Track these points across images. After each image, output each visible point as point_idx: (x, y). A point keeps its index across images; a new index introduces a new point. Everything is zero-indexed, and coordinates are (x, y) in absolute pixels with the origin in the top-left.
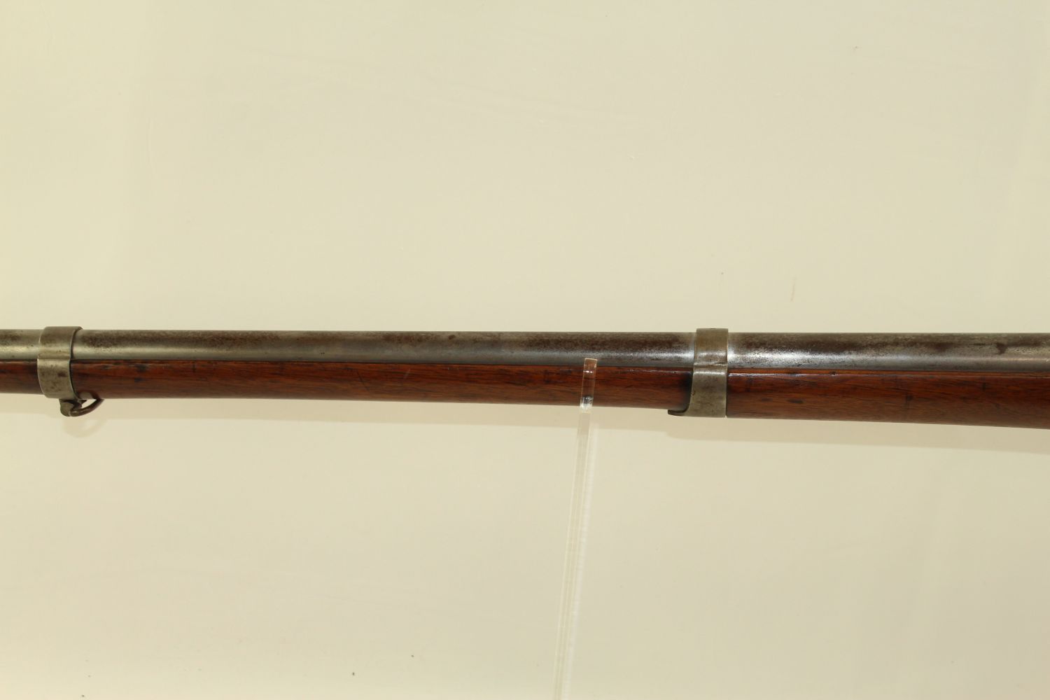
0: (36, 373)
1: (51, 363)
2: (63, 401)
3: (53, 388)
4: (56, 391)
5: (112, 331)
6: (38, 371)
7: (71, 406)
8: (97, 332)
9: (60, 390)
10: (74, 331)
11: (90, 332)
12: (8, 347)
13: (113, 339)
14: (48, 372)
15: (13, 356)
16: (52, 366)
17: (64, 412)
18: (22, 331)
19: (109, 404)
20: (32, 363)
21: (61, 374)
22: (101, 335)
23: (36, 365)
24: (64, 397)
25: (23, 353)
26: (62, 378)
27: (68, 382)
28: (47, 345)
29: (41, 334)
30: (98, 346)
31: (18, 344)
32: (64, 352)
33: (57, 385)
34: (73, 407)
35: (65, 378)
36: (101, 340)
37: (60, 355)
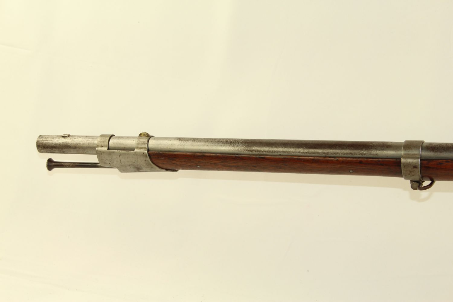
0: (400, 166)
1: (409, 160)
2: (412, 181)
3: (409, 174)
4: (411, 176)
5: (443, 143)
6: (402, 165)
7: (417, 184)
8: (435, 144)
9: (413, 175)
10: (422, 143)
11: (431, 144)
12: (385, 152)
13: (444, 148)
14: (407, 165)
15: (387, 157)
16: (410, 162)
17: (414, 188)
18: (392, 142)
19: (438, 183)
20: (398, 160)
21: (415, 167)
22: (437, 145)
23: (401, 161)
24: (414, 179)
25: (393, 155)
26: (415, 169)
27: (419, 171)
28: (407, 150)
29: (403, 145)
30: (436, 152)
31: (390, 150)
32: (416, 155)
33: (412, 173)
34: (417, 185)
35: (417, 169)
36: (438, 148)
37: (415, 156)
